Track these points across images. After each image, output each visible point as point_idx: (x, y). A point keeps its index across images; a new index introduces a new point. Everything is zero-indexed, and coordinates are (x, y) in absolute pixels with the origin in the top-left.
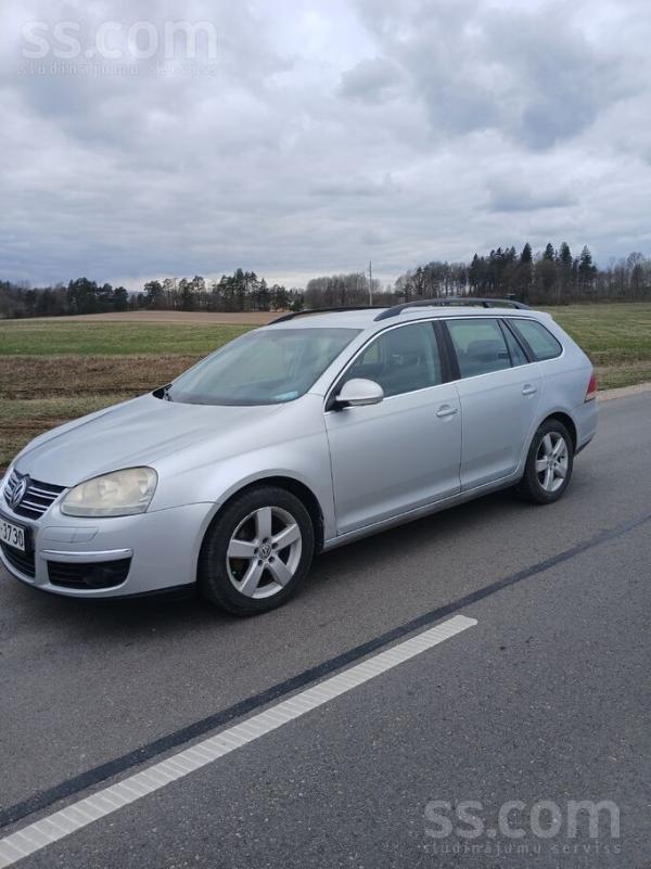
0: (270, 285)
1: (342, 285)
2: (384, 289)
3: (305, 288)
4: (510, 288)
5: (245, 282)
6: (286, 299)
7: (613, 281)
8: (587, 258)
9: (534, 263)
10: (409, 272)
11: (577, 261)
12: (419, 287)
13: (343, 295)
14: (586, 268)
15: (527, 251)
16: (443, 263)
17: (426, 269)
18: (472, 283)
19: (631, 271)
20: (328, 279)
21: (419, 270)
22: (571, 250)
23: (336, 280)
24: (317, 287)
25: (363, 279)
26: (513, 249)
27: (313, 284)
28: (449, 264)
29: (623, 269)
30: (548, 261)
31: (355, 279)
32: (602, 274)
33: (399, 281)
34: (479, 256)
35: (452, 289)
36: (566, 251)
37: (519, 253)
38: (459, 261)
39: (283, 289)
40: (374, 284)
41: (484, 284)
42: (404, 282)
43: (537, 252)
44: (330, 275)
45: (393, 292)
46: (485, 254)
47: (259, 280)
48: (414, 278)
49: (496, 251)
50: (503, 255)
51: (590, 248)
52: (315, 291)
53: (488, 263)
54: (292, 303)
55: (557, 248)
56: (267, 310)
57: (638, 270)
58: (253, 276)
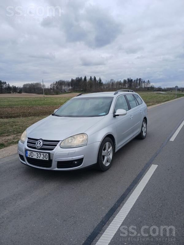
0: (11, 85)
1: (34, 86)
2: (47, 87)
3: (22, 86)
4: (81, 88)
5: (2, 84)
6: (17, 90)
7: (107, 86)
8: (100, 80)
9: (87, 81)
10: (54, 83)
11: (98, 81)
12: (57, 87)
13: (34, 89)
14: (100, 83)
15: (85, 78)
16: (63, 80)
17: (59, 82)
18: (72, 86)
19: (111, 84)
20: (29, 84)
21: (57, 82)
22: (96, 78)
23: (32, 84)
24: (26, 86)
25: (40, 84)
26: (81, 77)
27: (24, 85)
28: (65, 81)
29: (109, 83)
30: (91, 81)
31: (37, 84)
32: (104, 84)
33: (51, 85)
34: (73, 79)
35: (66, 88)
36: (95, 78)
37: (83, 78)
38: (67, 80)
39: (15, 87)
40: (44, 86)
41: (75, 86)
42: (53, 86)
43: (88, 78)
44: (30, 83)
45: (49, 88)
46: (74, 78)
47: (7, 84)
48: (55, 84)
49: (77, 78)
50: (79, 79)
51: (101, 78)
52: (25, 87)
53: (75, 81)
54: (18, 91)
55: (93, 78)
56: (10, 93)
57: (113, 83)
58: (5, 83)
